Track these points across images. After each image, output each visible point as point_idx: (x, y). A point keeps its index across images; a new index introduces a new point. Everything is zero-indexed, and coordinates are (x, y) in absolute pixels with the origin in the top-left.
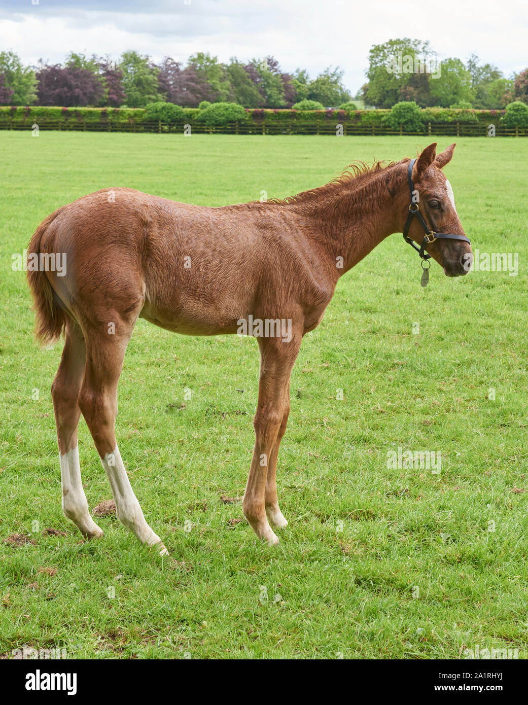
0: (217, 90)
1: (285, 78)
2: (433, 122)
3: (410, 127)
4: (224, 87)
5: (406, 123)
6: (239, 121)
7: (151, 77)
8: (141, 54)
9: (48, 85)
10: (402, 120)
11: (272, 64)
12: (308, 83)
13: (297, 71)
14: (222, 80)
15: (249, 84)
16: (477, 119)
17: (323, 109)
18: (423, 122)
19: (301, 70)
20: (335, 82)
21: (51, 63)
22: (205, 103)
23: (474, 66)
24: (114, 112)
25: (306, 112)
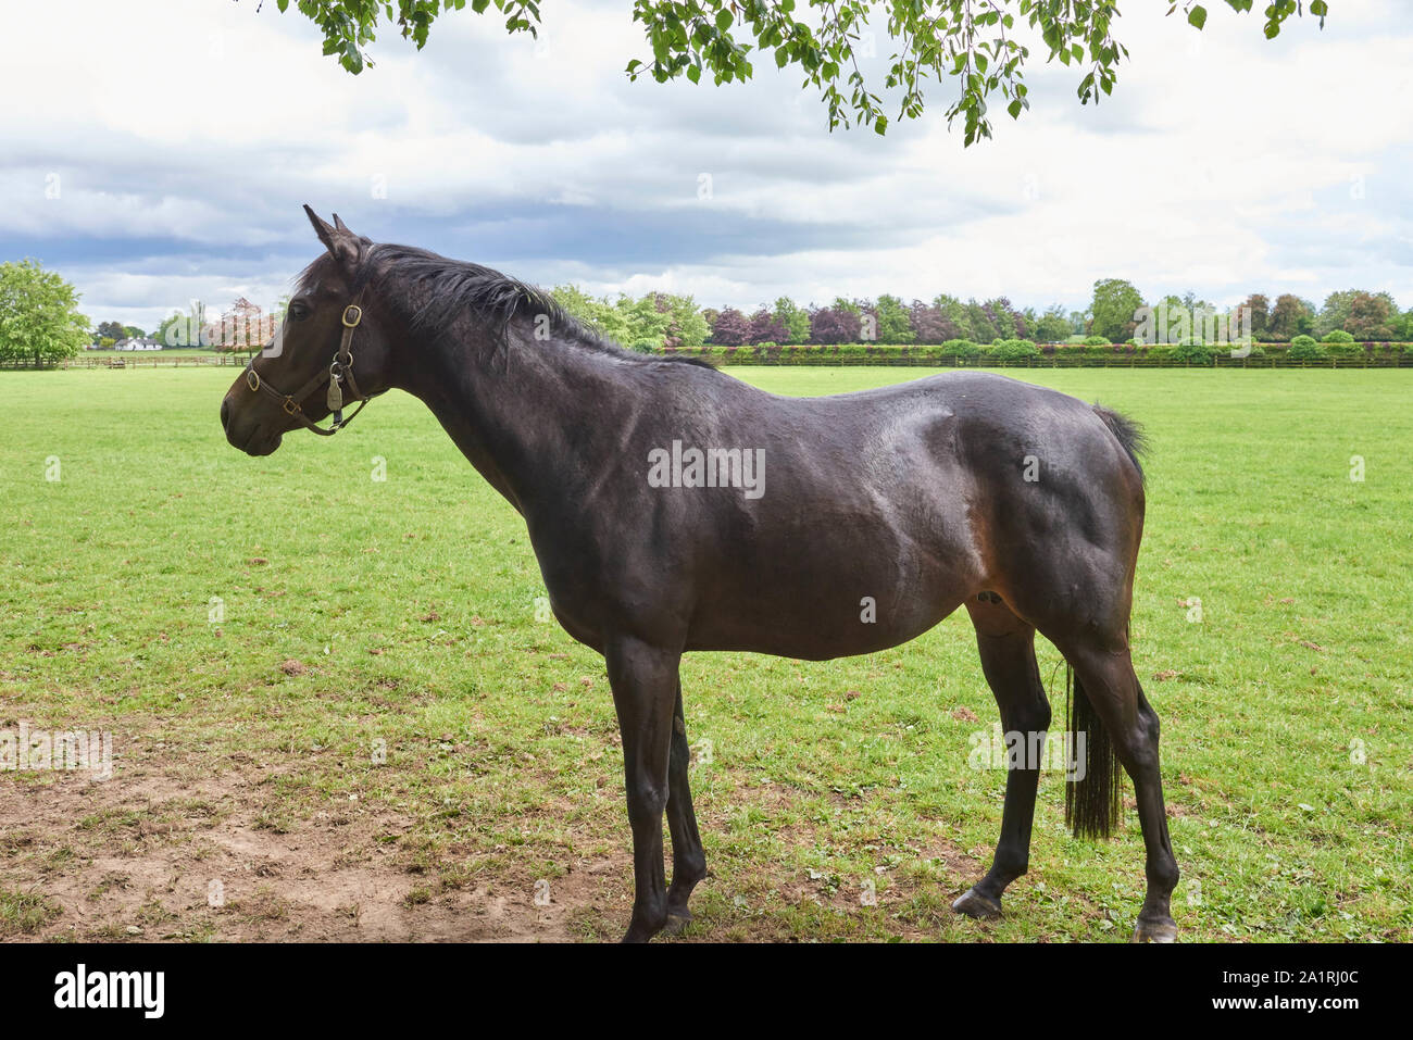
0: (959, 327)
1: (1016, 315)
2: (1219, 355)
3: (1197, 360)
4: (965, 324)
5: (1193, 356)
6: (1031, 355)
7: (902, 317)
8: (895, 295)
9: (818, 325)
10: (1189, 354)
11: (1005, 303)
12: (1036, 321)
13: (1025, 310)
14: (963, 318)
15: (986, 322)
16: (1263, 352)
17: (1110, 345)
18: (1209, 354)
19: (1030, 308)
20: (1059, 318)
21: (821, 307)
22: (998, 340)
23: (1190, 302)
24: (913, 349)
25: (1094, 347)
